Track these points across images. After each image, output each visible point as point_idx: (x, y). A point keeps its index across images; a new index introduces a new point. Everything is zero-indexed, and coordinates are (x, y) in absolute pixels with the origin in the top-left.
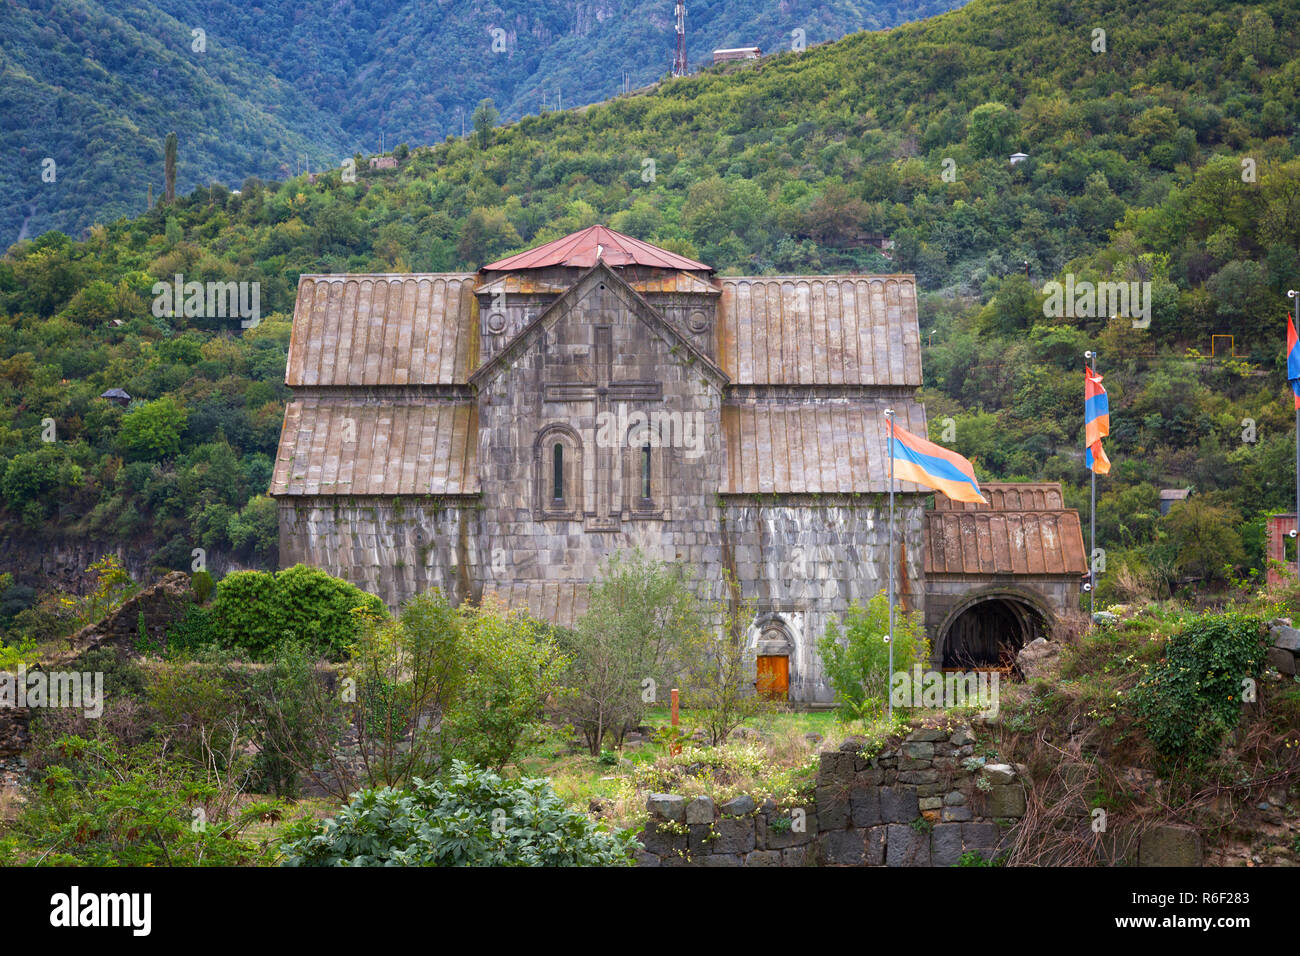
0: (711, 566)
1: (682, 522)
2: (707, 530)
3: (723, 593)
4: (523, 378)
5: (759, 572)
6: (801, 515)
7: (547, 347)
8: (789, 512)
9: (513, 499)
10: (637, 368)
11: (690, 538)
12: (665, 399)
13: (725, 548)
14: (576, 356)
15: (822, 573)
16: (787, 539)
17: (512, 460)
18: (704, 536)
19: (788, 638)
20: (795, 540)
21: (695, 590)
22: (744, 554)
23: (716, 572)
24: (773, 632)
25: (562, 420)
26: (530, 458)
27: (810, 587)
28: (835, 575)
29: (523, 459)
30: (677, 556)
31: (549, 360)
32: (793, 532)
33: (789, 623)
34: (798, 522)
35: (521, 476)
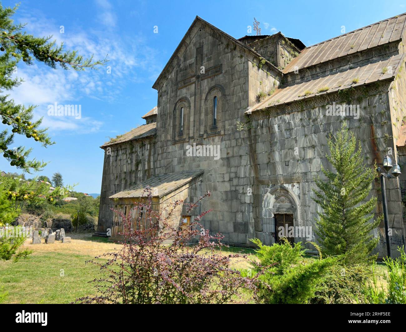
0: (243, 157)
1: (230, 134)
2: (242, 137)
3: (250, 174)
4: (172, 81)
5: (269, 158)
6: (294, 118)
7: (180, 65)
8: (287, 117)
9: (166, 137)
10: (212, 61)
11: (234, 143)
12: (223, 72)
13: (251, 146)
14: (190, 65)
15: (310, 154)
16: (286, 134)
17: (166, 119)
18: (240, 141)
19: (292, 202)
20: (291, 134)
21: (236, 173)
22: (261, 147)
23: (246, 160)
24: (283, 198)
25: (184, 96)
26: (172, 116)
27: (302, 165)
28: (319, 155)
29: (170, 117)
30: (228, 154)
31: (181, 70)
32: (289, 129)
33: (290, 191)
34: (292, 122)
35: (169, 125)
